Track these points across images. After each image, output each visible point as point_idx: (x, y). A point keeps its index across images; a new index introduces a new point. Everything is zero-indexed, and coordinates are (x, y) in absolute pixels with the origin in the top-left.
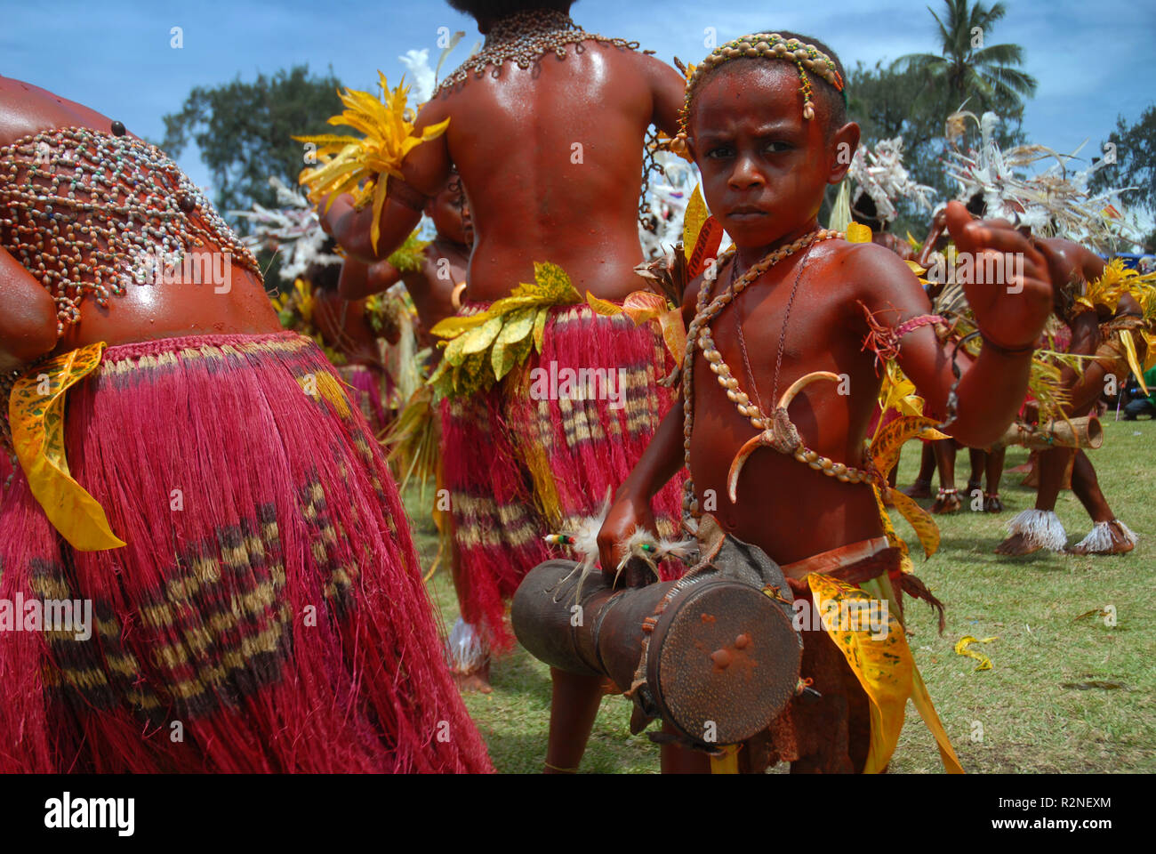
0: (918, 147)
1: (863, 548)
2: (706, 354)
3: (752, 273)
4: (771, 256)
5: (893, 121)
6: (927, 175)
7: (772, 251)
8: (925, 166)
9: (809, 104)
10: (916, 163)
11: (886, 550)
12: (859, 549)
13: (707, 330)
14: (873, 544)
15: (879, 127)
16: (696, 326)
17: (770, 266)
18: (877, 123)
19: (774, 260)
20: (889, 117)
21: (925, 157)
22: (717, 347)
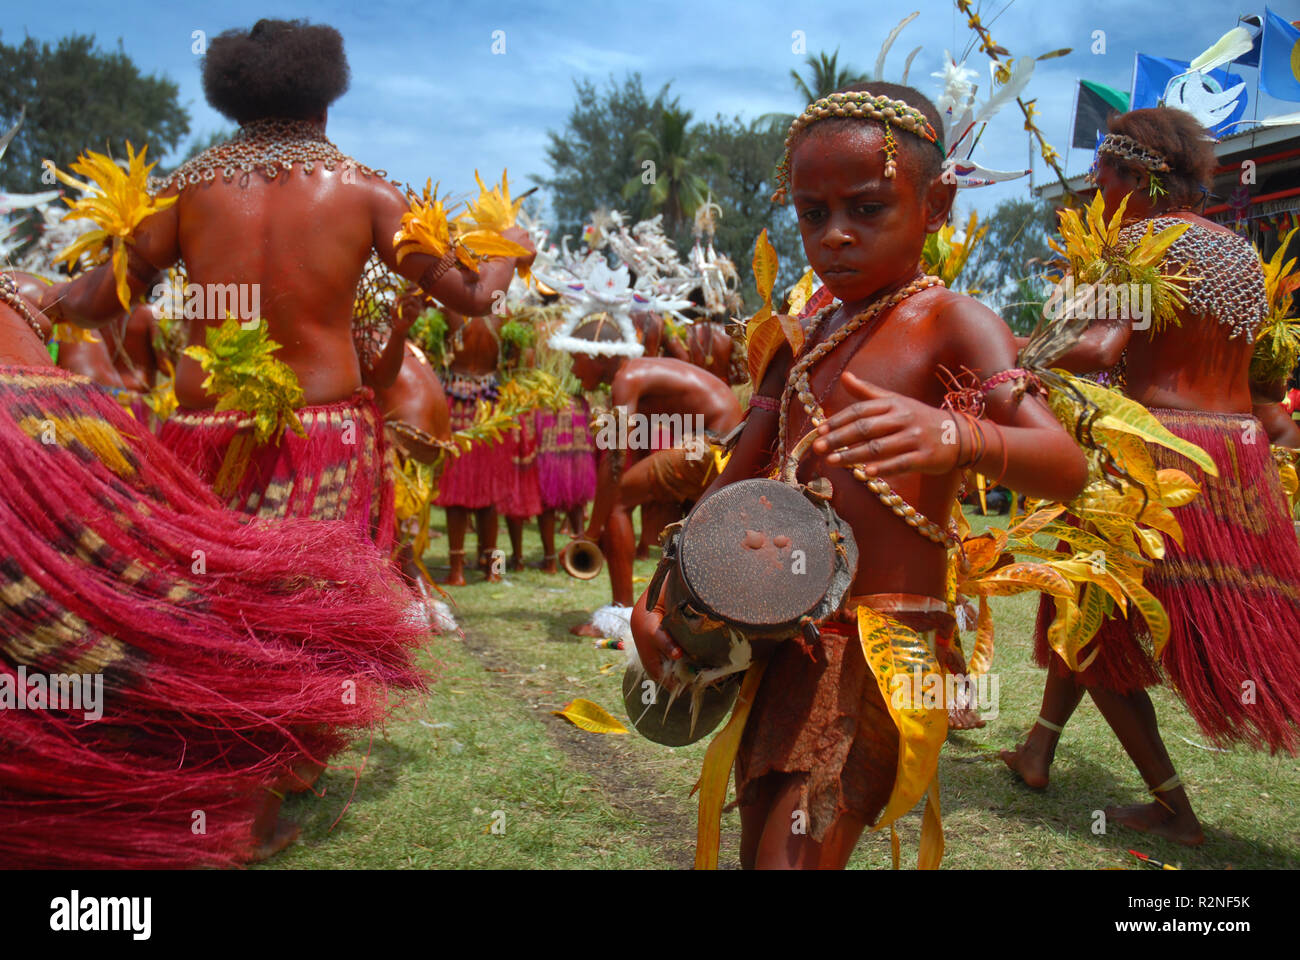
0: (775, 212)
1: (920, 602)
2: (801, 396)
3: (854, 322)
4: (874, 306)
5: (751, 181)
6: (782, 241)
7: (873, 302)
8: (781, 234)
9: (891, 162)
10: (771, 230)
11: (942, 613)
12: (916, 601)
13: (805, 375)
14: (931, 602)
15: (736, 186)
16: (796, 372)
17: (872, 317)
18: (734, 181)
19: (876, 311)
20: (747, 178)
21: (781, 224)
22: (811, 390)
